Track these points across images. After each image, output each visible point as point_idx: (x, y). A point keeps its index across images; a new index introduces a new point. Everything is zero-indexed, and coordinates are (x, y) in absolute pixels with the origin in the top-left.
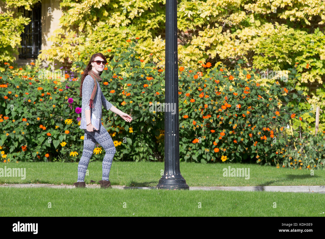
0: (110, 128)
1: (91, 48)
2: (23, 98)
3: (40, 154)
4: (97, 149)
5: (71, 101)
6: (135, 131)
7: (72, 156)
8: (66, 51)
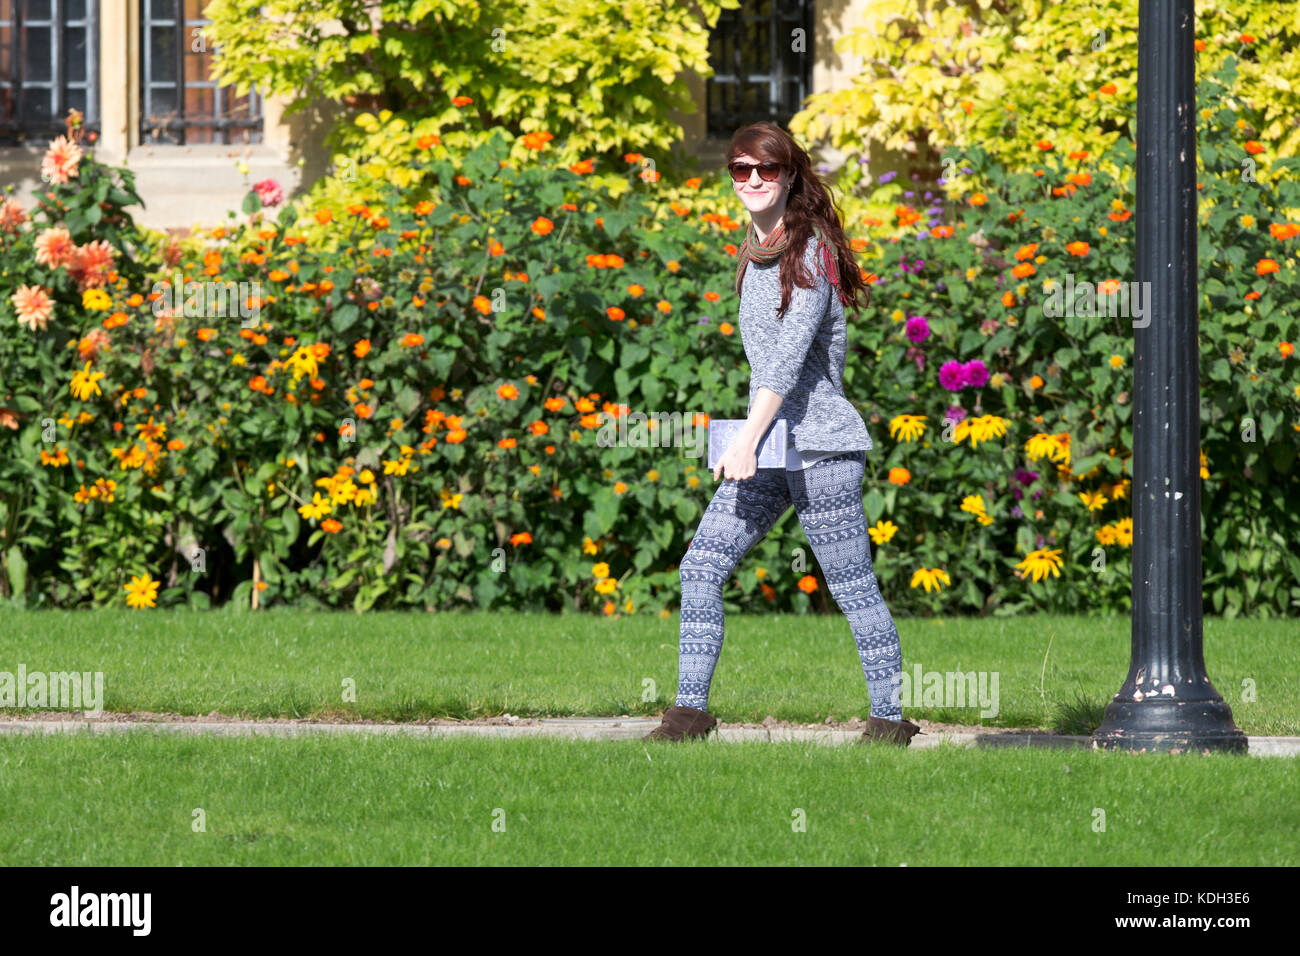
0: (1101, 457)
1: (1035, 82)
2: (700, 317)
3: (776, 577)
4: (1041, 557)
5: (917, 331)
6: (1217, 476)
7: (921, 587)
8: (917, 101)
